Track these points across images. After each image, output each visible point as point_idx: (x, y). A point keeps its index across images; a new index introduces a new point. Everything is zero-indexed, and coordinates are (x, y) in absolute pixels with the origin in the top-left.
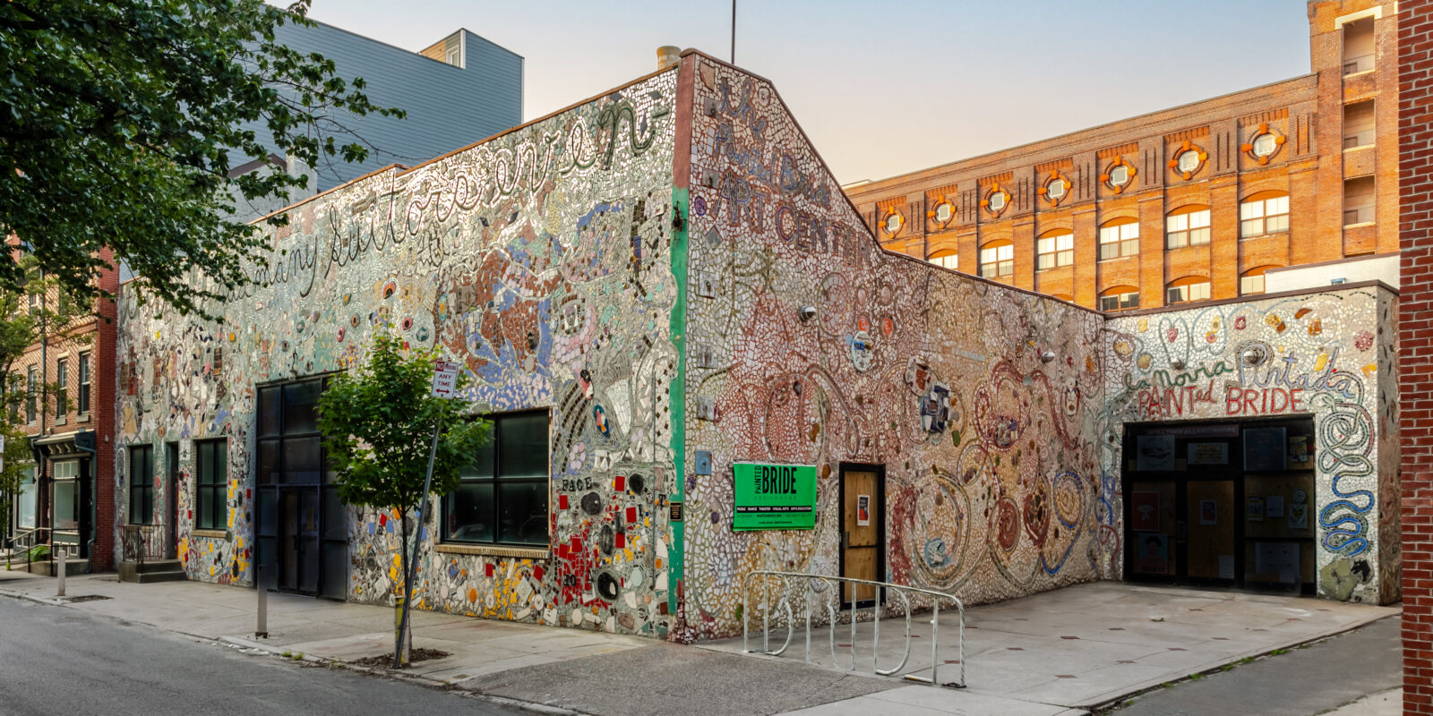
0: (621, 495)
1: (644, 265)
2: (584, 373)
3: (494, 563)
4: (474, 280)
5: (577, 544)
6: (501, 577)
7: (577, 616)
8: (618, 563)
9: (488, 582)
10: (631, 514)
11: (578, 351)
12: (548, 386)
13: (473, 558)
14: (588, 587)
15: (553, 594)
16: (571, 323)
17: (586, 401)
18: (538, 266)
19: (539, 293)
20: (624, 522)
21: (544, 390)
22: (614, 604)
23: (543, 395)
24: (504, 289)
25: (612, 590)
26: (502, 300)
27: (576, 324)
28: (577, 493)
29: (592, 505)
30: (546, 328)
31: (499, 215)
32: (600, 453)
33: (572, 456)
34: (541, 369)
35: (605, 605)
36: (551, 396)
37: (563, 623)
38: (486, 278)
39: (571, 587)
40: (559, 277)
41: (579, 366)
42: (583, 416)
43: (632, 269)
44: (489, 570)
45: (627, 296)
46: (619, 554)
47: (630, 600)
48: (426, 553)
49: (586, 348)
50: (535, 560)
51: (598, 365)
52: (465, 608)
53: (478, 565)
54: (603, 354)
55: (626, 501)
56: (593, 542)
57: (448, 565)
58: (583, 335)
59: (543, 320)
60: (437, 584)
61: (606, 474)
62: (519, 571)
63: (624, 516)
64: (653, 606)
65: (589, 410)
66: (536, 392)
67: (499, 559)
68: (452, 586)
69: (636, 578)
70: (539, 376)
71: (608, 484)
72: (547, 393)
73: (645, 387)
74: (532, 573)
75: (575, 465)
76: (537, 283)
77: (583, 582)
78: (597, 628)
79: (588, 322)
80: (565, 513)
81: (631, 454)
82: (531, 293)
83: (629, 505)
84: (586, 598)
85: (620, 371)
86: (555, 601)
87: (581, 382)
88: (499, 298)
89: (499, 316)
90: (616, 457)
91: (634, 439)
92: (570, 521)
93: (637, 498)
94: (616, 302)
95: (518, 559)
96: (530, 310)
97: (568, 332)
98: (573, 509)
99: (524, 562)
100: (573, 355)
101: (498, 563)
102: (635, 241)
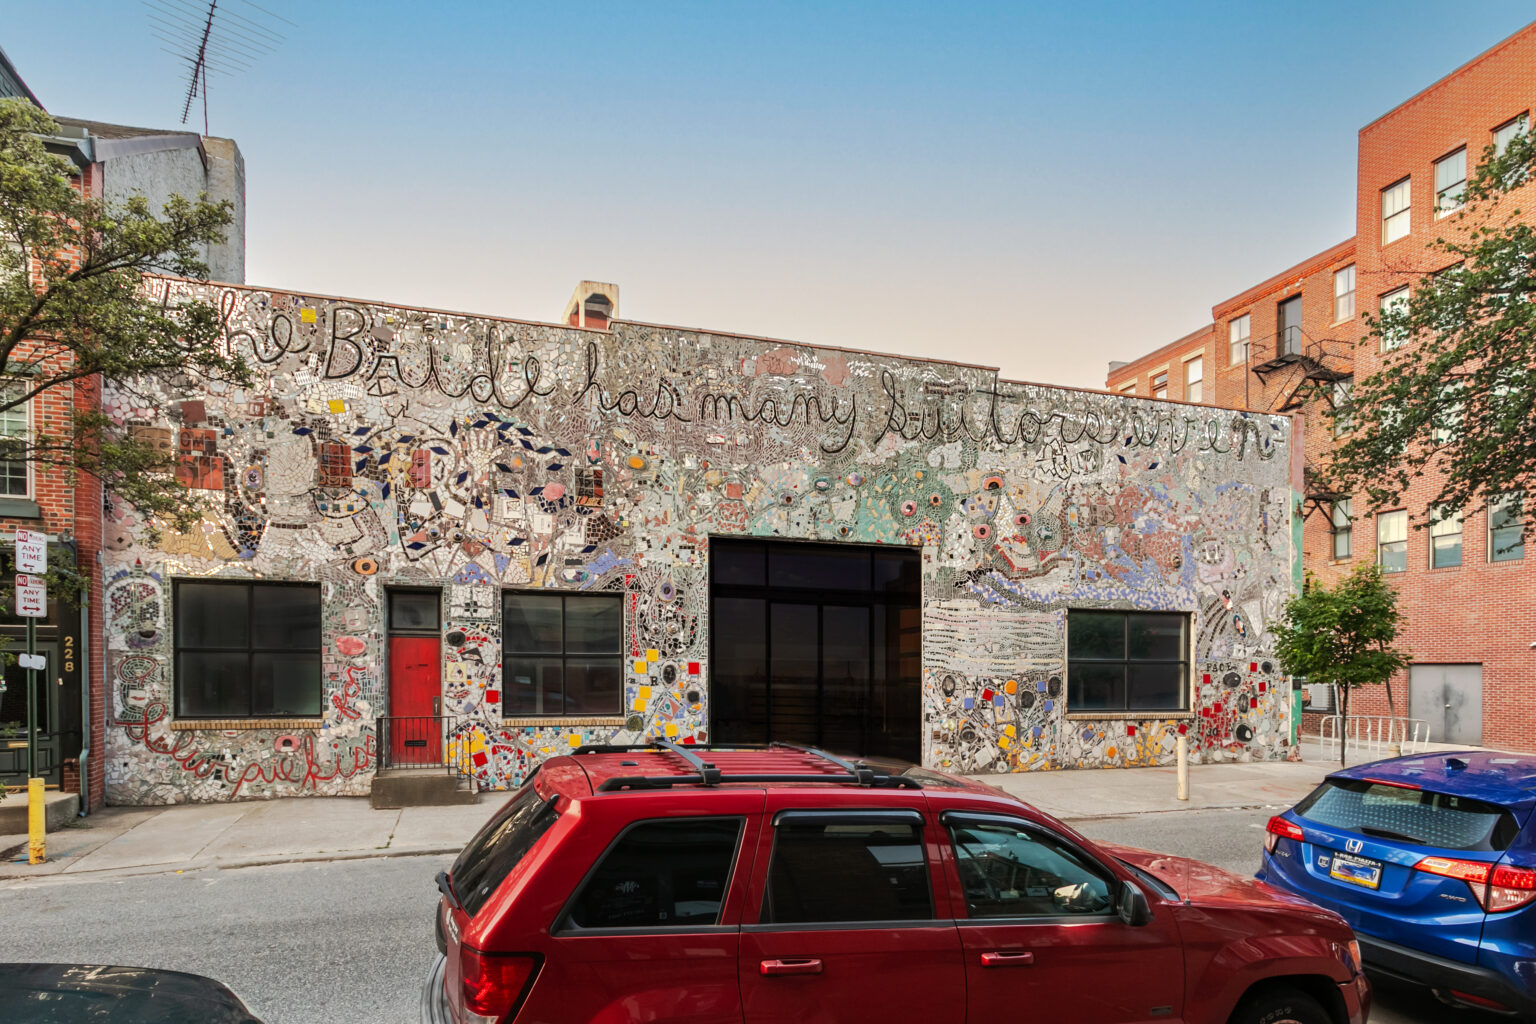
0: (1254, 674)
1: (1270, 531)
2: (1225, 593)
3: (1137, 725)
4: (1112, 501)
5: (1218, 707)
6: (1144, 736)
7: (1218, 755)
8: (1252, 718)
9: (1129, 740)
10: (1262, 687)
11: (1219, 577)
12: (1192, 596)
13: (1113, 723)
14: (1227, 735)
15: (1196, 743)
16: (1212, 556)
17: (1226, 612)
18: (1180, 510)
19: (1182, 529)
20: (1258, 692)
21: (1188, 599)
22: (1248, 744)
23: (1187, 602)
24: (1145, 517)
25: (1248, 735)
26: (1144, 525)
27: (1217, 557)
28: (1219, 672)
29: (1232, 681)
30: (1189, 556)
31: (1138, 458)
32: (1237, 646)
33: (1214, 647)
34: (1186, 582)
35: (1241, 746)
36: (1196, 603)
37: (1205, 761)
38: (1125, 503)
39: (1212, 737)
40: (1200, 522)
41: (1220, 587)
42: (1223, 622)
43: (1261, 531)
44: (1131, 731)
45: (1259, 547)
46: (1252, 712)
47: (1260, 740)
48: (1052, 722)
49: (1226, 576)
50: (1179, 720)
51: (1237, 588)
52: (1102, 763)
53: (1120, 728)
54: (1240, 582)
55: (1258, 678)
56: (1232, 704)
57: (1082, 731)
58: (1222, 567)
59: (1186, 549)
60: (1067, 747)
61: (1244, 660)
62: (1163, 730)
63: (1257, 688)
64: (1277, 741)
65: (1229, 619)
66: (1180, 600)
67: (1141, 722)
68: (1087, 747)
69: (1265, 726)
70: (1183, 589)
71: (1244, 668)
72: (1192, 602)
73: (1272, 608)
74: (1176, 730)
75: (1216, 653)
76: (1179, 521)
77: (1223, 732)
78: (1234, 761)
79: (1226, 559)
80: (1208, 686)
81: (1262, 648)
82: (1174, 527)
83: (1261, 681)
84: (1226, 742)
85: (1251, 595)
86: (1198, 747)
87: (1222, 597)
88: (1140, 522)
89: (1141, 537)
90: (1250, 650)
91: (1264, 638)
92: (1214, 692)
93: (1267, 676)
94: (1251, 551)
95: (1162, 720)
96: (1173, 539)
97: (1209, 562)
98: (1215, 683)
99: (1166, 723)
100: (1214, 578)
101: (1141, 724)
102: (1262, 514)
